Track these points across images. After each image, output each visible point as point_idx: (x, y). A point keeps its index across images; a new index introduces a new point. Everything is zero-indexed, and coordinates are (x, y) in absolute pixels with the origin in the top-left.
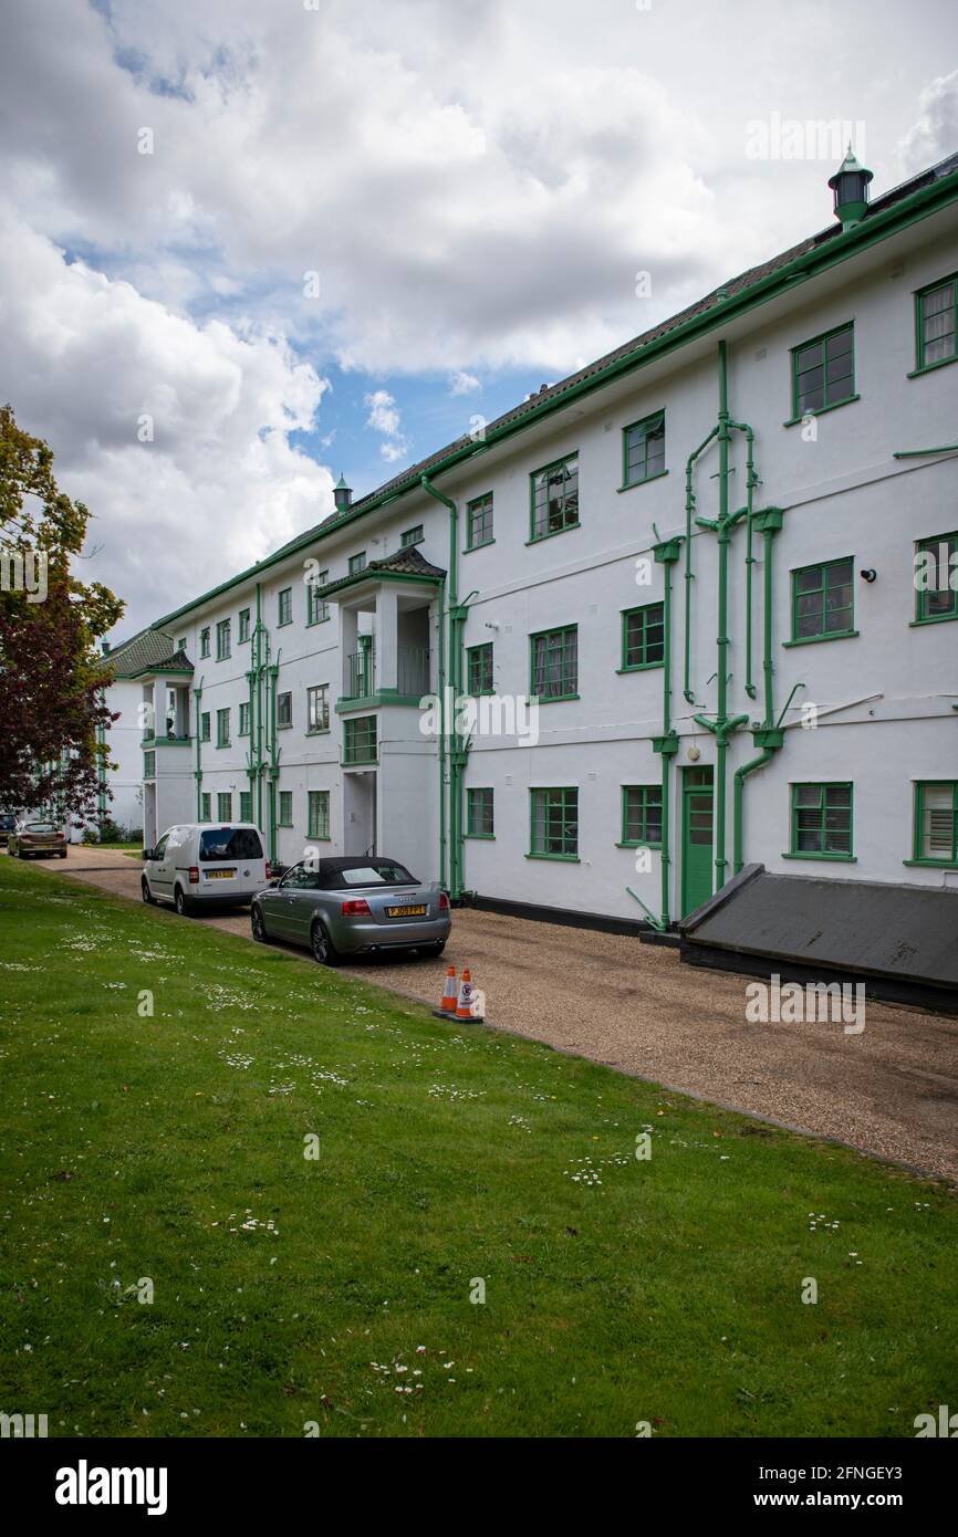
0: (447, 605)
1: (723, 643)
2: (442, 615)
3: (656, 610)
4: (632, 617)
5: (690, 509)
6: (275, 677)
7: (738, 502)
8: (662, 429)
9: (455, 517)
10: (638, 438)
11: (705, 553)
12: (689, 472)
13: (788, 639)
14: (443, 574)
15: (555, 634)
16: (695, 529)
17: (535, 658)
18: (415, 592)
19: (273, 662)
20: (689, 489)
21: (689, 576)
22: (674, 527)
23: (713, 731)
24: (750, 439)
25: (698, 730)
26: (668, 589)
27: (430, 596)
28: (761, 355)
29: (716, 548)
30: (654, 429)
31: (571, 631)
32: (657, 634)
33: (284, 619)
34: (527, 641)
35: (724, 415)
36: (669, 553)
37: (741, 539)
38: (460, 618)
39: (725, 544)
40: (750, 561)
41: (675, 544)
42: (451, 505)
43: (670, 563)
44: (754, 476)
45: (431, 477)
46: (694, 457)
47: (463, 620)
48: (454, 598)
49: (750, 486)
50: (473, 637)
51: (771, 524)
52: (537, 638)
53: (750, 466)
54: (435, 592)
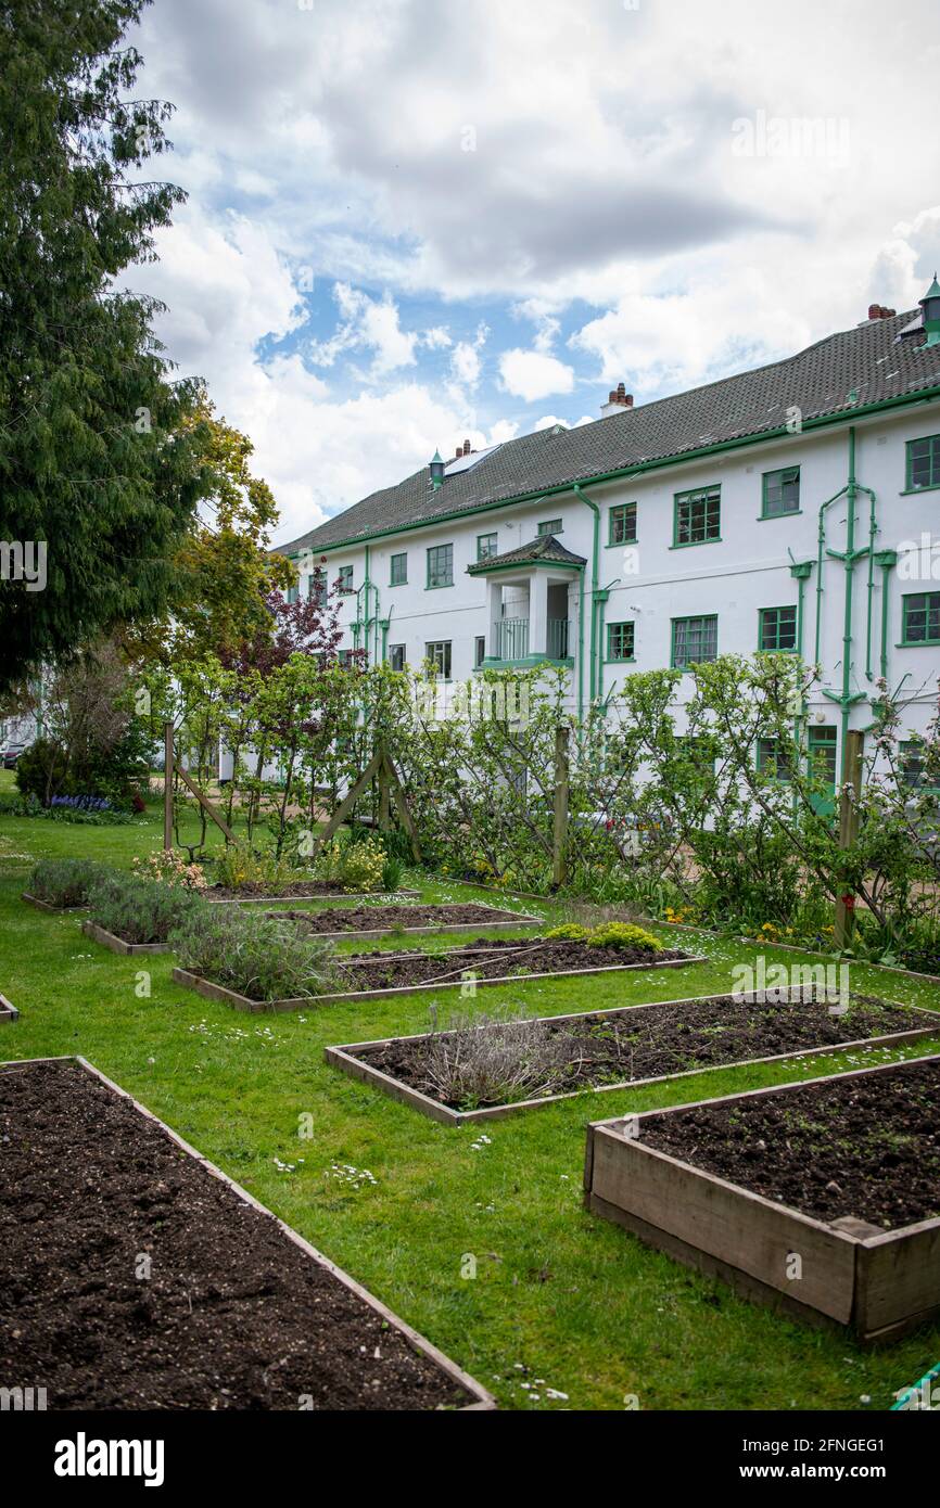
0: (588, 587)
1: (848, 641)
2: (582, 594)
3: (789, 612)
4: (768, 615)
5: (821, 542)
6: (386, 630)
7: (862, 544)
8: (798, 480)
9: (598, 518)
10: (776, 482)
11: (834, 575)
12: (821, 515)
13: (899, 642)
14: (584, 562)
15: (695, 620)
16: (825, 557)
17: (675, 637)
18: (559, 576)
19: (383, 616)
20: (821, 528)
21: (819, 590)
22: (805, 554)
23: (838, 702)
24: (873, 500)
25: (824, 700)
26: (801, 597)
27: (570, 579)
28: (882, 442)
29: (844, 573)
30: (791, 479)
31: (712, 619)
32: (789, 629)
33: (399, 578)
34: (668, 626)
35: (852, 480)
36: (802, 572)
37: (863, 568)
38: (601, 599)
39: (850, 571)
40: (870, 585)
41: (808, 566)
42: (595, 508)
43: (803, 579)
44: (875, 526)
45: (582, 486)
46: (826, 505)
47: (604, 601)
48: (595, 583)
49: (873, 533)
50: (615, 613)
51: (888, 562)
52: (676, 622)
53: (873, 518)
54: (575, 575)
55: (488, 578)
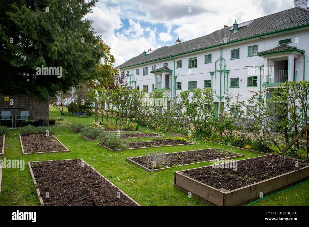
0: (173, 76)
1: (221, 86)
2: (172, 77)
3: (210, 81)
4: (206, 81)
5: (215, 68)
6: (136, 83)
7: (223, 69)
8: (211, 57)
9: (174, 63)
10: (207, 57)
11: (218, 74)
12: (215, 63)
13: (230, 87)
14: (172, 71)
15: (193, 82)
16: (216, 71)
17: (189, 85)
18: (168, 73)
19: (135, 80)
20: (215, 66)
21: (215, 77)
22: (213, 70)
23: (219, 98)
24: (225, 61)
25: (216, 97)
26: (212, 78)
27: (170, 74)
28: (226, 50)
29: (220, 74)
30: (210, 56)
31: (196, 82)
32: (210, 84)
33: (138, 73)
34: (188, 83)
35: (221, 57)
36: (212, 74)
37: (223, 73)
38: (175, 78)
39: (221, 74)
40: (225, 76)
41: (213, 72)
42: (174, 61)
43: (212, 75)
44: (225, 65)
45: (172, 57)
46: (216, 61)
47: (176, 78)
48: (174, 75)
49: (225, 67)
50: (178, 81)
51: (228, 72)
52: (189, 82)
53: (225, 64)
54: (170, 73)
55: (155, 74)
